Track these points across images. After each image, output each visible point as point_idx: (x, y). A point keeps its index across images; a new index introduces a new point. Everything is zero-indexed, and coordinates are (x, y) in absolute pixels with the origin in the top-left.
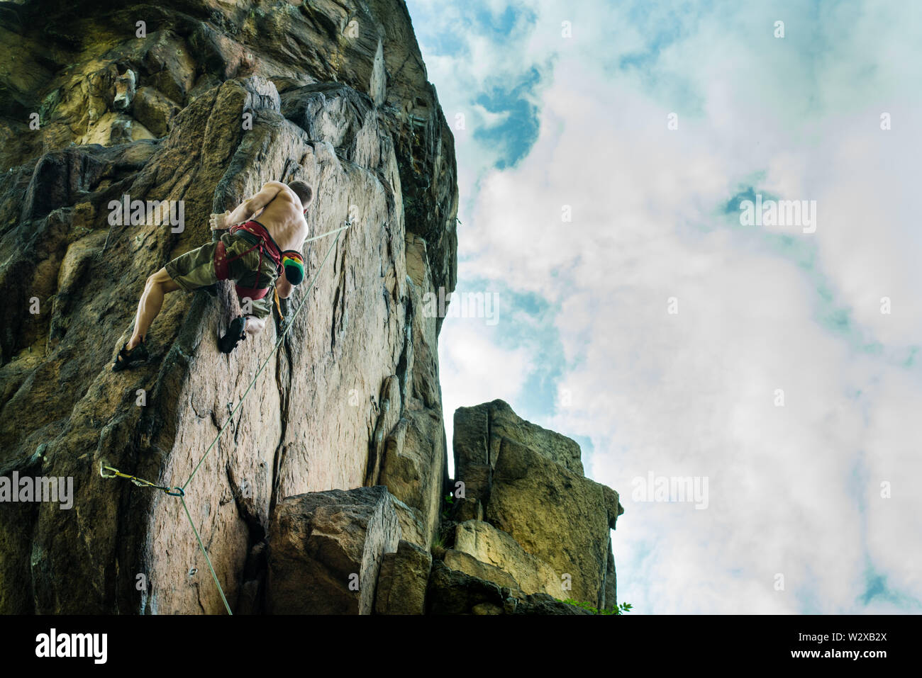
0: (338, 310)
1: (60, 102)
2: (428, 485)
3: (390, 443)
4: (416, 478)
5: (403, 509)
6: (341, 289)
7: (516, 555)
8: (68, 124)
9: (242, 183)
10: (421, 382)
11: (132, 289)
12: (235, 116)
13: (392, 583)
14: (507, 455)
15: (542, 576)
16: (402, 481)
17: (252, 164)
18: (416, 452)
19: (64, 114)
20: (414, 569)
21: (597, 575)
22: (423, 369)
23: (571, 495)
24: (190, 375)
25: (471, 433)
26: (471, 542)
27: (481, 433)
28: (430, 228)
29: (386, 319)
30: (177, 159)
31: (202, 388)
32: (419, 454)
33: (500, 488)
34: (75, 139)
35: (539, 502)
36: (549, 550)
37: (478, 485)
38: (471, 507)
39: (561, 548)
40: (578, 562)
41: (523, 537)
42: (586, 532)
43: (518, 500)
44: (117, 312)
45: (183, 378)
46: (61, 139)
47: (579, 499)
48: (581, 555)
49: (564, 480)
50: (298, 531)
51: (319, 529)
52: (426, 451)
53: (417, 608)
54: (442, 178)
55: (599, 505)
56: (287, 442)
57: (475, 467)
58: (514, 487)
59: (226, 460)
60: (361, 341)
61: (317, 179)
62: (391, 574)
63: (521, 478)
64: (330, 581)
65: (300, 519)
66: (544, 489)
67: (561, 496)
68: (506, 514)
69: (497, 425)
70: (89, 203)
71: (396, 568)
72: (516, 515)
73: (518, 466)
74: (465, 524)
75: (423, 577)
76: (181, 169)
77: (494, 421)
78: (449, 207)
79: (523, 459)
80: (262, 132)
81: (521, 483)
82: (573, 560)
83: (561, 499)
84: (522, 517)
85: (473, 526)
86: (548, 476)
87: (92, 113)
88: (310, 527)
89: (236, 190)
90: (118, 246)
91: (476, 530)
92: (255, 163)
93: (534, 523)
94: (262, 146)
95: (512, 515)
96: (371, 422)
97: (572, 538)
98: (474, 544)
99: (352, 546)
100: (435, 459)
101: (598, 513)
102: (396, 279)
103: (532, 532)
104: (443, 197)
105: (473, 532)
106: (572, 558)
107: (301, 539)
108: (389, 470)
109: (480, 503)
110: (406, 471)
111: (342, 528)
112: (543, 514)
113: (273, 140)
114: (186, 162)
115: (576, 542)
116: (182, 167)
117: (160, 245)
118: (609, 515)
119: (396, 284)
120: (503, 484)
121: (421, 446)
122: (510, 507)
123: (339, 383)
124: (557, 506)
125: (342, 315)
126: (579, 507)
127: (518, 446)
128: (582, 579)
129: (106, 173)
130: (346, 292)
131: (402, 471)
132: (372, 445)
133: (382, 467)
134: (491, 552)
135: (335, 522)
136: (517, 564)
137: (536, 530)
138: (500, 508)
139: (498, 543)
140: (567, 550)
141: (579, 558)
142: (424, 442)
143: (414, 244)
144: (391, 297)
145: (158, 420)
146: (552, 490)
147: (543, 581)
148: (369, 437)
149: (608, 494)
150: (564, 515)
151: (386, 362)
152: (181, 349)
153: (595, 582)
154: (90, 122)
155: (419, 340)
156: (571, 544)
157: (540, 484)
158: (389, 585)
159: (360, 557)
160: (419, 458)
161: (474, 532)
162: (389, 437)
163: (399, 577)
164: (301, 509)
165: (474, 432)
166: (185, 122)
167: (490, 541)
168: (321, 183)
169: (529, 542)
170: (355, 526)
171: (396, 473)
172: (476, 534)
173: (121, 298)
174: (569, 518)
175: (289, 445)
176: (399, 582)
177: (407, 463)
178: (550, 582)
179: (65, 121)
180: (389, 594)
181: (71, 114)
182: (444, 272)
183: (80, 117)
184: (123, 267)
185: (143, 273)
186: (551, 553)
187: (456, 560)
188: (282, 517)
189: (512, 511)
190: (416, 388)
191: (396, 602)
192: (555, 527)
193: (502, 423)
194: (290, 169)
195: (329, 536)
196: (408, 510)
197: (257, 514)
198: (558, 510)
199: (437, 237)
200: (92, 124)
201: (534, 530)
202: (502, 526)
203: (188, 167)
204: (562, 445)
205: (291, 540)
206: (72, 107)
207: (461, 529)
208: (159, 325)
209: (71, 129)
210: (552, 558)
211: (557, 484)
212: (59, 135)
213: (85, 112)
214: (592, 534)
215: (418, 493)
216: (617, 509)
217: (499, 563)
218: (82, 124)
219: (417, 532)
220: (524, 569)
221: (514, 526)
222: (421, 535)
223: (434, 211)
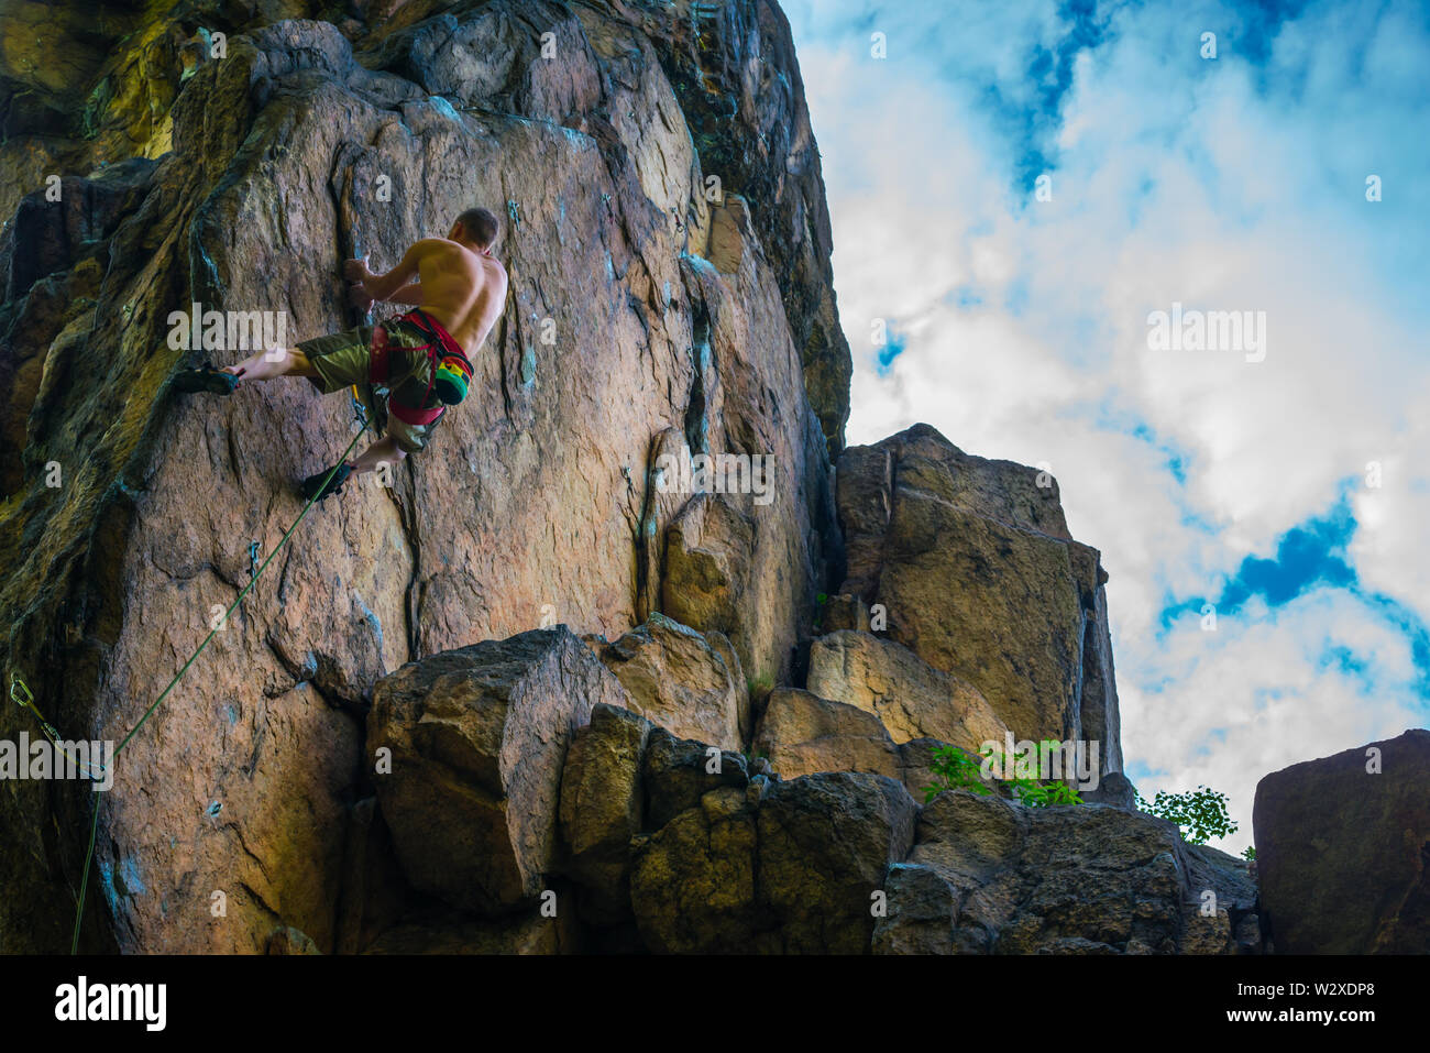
0: (510, 352)
1: (113, 96)
2: (746, 591)
3: (671, 535)
4: (722, 582)
5: (688, 637)
6: (512, 318)
7: (915, 676)
8: (123, 129)
9: (236, 201)
10: (741, 426)
11: (114, 390)
12: (240, 94)
13: (583, 774)
14: (901, 517)
15: (959, 704)
16: (698, 590)
17: (257, 167)
18: (724, 542)
19: (116, 114)
20: (617, 748)
21: (1060, 688)
22: (742, 405)
23: (1012, 566)
24: (140, 520)
25: (862, 487)
26: (837, 667)
27: (877, 484)
28: (752, 176)
29: (643, 341)
30: (181, 173)
31: (175, 535)
32: (729, 544)
33: (894, 572)
34: (135, 149)
35: (958, 584)
36: (979, 658)
37: (868, 569)
38: (845, 608)
39: (998, 652)
40: (1027, 671)
41: (934, 644)
42: (1040, 621)
43: (923, 586)
44: (97, 429)
45: (129, 526)
46: (115, 154)
47: (1026, 569)
48: (1032, 660)
49: (998, 543)
50: (403, 718)
51: (433, 712)
52: (742, 536)
53: (619, 808)
54: (766, 92)
55: (1062, 574)
56: (426, 574)
57: (863, 542)
58: (917, 567)
59: (262, 630)
60: (578, 389)
61: (416, 159)
62: (581, 759)
63: (927, 551)
64: (457, 789)
65: (405, 700)
66: (965, 563)
67: (994, 570)
68: (905, 613)
69: (906, 468)
70: (93, 259)
71: (588, 749)
72: (922, 611)
73: (921, 532)
74: (826, 639)
75: (631, 759)
76: (186, 189)
77: (901, 462)
78: (787, 136)
79: (928, 520)
80: (281, 112)
81: (927, 559)
82: (1018, 669)
83: (994, 575)
84: (932, 612)
85: (839, 640)
86: (972, 541)
87: (154, 105)
88: (421, 709)
89: (224, 216)
90: (107, 325)
91: (845, 646)
92: (261, 164)
93: (951, 620)
94: (277, 135)
95: (915, 612)
96: (631, 508)
97: (1016, 634)
98: (841, 669)
99: (482, 731)
100: (762, 546)
101: (1060, 588)
102: (650, 277)
103: (949, 634)
104: (772, 122)
105: (839, 651)
106: (1016, 667)
107: (408, 730)
108: (674, 576)
109: (859, 601)
110: (702, 573)
111: (466, 706)
112: (966, 602)
113: (299, 119)
114: (191, 177)
115: (1024, 639)
116: (187, 185)
117: (150, 315)
118: (1080, 588)
119: (652, 285)
120: (898, 565)
121: (733, 530)
122: (912, 599)
123: (536, 463)
124: (988, 586)
125: (521, 358)
126: (1025, 584)
127: (919, 500)
128: (1035, 698)
129: (127, 206)
130: (522, 321)
131: (695, 576)
132: (639, 543)
133: (663, 573)
134: (871, 679)
135: (457, 697)
136: (916, 691)
137: (955, 629)
138: (897, 604)
139: (884, 662)
140: (1007, 655)
141: (1028, 664)
142: (736, 523)
143: (725, 208)
144: (646, 306)
145: (93, 598)
146: (979, 562)
147: (961, 710)
148: (632, 530)
149: (1077, 554)
150: (1001, 599)
151: (654, 409)
152: (125, 483)
153: (1057, 700)
154: (154, 119)
155: (731, 362)
156: (1013, 644)
157: (957, 555)
158: (578, 778)
159: (498, 746)
160: (729, 549)
161: (842, 649)
162: (669, 526)
163: (592, 764)
164: (414, 683)
165: (867, 485)
166: (183, 115)
167: (869, 660)
168: (427, 164)
169: (945, 651)
170: (489, 699)
171: (686, 580)
172: (846, 652)
173: (100, 406)
174: (1010, 604)
175: (432, 578)
176: (593, 770)
177: (702, 561)
178: (973, 712)
179: (119, 126)
180: (577, 792)
181: (125, 112)
182: (796, 238)
183: (138, 115)
184: (111, 355)
185: (129, 363)
186: (982, 663)
187: (786, 703)
188: (381, 700)
189: (914, 606)
190: (731, 439)
191: (589, 802)
192: (987, 622)
193: (913, 463)
194: (344, 158)
195: (443, 721)
196: (697, 638)
197: (362, 697)
198: (990, 594)
199: (769, 188)
200: (156, 123)
201: (952, 629)
202: (900, 631)
203: (194, 183)
204: (1021, 483)
205: (390, 734)
206: (126, 101)
207: (819, 647)
208: (124, 444)
209: (128, 136)
210: (983, 671)
211: (987, 550)
212: (112, 148)
213: (145, 106)
214: (1050, 623)
215: (726, 605)
216: (1095, 576)
217: (885, 692)
218: (144, 124)
219: (714, 669)
220: (927, 696)
221: (919, 628)
222: (721, 674)
223: (756, 146)
